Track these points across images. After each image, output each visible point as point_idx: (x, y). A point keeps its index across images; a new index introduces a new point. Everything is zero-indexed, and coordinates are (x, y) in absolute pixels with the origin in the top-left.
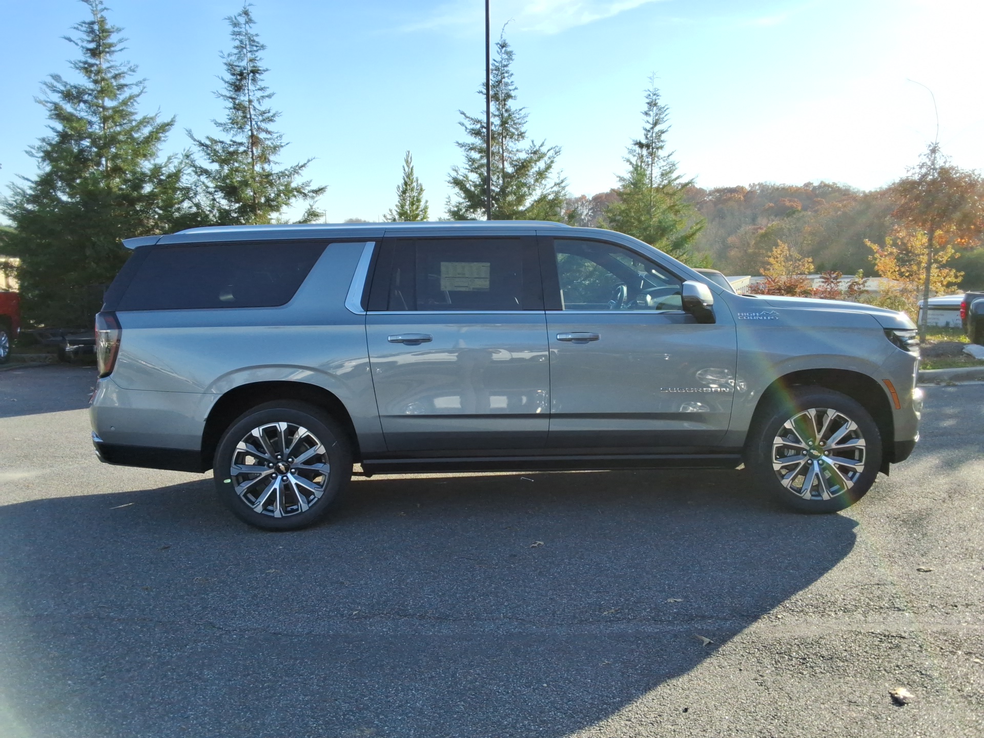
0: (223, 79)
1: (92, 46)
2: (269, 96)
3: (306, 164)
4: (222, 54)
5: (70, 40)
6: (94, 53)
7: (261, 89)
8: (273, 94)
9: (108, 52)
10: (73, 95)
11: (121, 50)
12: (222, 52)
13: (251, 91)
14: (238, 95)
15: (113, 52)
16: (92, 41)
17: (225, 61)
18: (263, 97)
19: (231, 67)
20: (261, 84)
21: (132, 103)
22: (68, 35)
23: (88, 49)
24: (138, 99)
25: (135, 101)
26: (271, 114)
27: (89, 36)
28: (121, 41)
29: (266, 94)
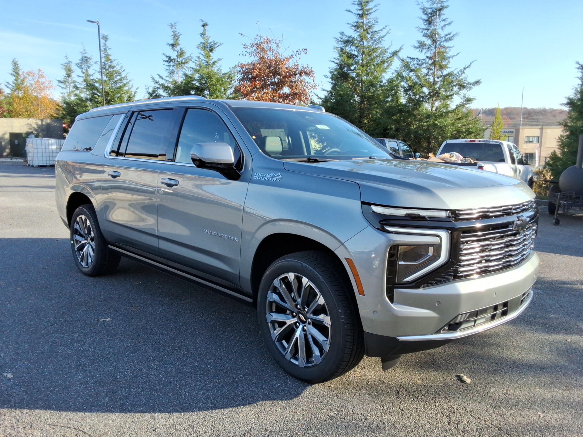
0: (421, 19)
1: (360, 12)
2: (449, 24)
3: (469, 65)
4: (417, 3)
5: (349, 11)
6: (361, 16)
7: (444, 20)
8: (452, 22)
9: (367, 14)
10: (349, 42)
11: (375, 11)
12: (417, 2)
13: (438, 22)
14: (430, 27)
15: (371, 13)
16: (361, 10)
17: (420, 6)
18: (445, 25)
19: (424, 10)
20: (443, 17)
21: (380, 42)
22: (348, 9)
23: (359, 14)
24: (384, 39)
25: (382, 40)
26: (452, 35)
27: (359, 7)
28: (376, 6)
29: (447, 23)
